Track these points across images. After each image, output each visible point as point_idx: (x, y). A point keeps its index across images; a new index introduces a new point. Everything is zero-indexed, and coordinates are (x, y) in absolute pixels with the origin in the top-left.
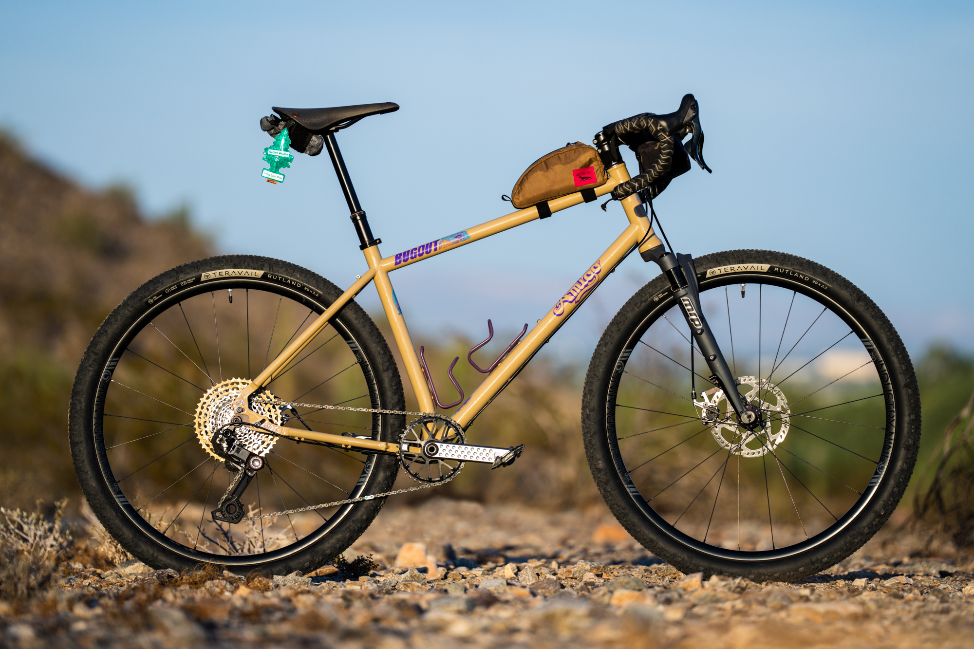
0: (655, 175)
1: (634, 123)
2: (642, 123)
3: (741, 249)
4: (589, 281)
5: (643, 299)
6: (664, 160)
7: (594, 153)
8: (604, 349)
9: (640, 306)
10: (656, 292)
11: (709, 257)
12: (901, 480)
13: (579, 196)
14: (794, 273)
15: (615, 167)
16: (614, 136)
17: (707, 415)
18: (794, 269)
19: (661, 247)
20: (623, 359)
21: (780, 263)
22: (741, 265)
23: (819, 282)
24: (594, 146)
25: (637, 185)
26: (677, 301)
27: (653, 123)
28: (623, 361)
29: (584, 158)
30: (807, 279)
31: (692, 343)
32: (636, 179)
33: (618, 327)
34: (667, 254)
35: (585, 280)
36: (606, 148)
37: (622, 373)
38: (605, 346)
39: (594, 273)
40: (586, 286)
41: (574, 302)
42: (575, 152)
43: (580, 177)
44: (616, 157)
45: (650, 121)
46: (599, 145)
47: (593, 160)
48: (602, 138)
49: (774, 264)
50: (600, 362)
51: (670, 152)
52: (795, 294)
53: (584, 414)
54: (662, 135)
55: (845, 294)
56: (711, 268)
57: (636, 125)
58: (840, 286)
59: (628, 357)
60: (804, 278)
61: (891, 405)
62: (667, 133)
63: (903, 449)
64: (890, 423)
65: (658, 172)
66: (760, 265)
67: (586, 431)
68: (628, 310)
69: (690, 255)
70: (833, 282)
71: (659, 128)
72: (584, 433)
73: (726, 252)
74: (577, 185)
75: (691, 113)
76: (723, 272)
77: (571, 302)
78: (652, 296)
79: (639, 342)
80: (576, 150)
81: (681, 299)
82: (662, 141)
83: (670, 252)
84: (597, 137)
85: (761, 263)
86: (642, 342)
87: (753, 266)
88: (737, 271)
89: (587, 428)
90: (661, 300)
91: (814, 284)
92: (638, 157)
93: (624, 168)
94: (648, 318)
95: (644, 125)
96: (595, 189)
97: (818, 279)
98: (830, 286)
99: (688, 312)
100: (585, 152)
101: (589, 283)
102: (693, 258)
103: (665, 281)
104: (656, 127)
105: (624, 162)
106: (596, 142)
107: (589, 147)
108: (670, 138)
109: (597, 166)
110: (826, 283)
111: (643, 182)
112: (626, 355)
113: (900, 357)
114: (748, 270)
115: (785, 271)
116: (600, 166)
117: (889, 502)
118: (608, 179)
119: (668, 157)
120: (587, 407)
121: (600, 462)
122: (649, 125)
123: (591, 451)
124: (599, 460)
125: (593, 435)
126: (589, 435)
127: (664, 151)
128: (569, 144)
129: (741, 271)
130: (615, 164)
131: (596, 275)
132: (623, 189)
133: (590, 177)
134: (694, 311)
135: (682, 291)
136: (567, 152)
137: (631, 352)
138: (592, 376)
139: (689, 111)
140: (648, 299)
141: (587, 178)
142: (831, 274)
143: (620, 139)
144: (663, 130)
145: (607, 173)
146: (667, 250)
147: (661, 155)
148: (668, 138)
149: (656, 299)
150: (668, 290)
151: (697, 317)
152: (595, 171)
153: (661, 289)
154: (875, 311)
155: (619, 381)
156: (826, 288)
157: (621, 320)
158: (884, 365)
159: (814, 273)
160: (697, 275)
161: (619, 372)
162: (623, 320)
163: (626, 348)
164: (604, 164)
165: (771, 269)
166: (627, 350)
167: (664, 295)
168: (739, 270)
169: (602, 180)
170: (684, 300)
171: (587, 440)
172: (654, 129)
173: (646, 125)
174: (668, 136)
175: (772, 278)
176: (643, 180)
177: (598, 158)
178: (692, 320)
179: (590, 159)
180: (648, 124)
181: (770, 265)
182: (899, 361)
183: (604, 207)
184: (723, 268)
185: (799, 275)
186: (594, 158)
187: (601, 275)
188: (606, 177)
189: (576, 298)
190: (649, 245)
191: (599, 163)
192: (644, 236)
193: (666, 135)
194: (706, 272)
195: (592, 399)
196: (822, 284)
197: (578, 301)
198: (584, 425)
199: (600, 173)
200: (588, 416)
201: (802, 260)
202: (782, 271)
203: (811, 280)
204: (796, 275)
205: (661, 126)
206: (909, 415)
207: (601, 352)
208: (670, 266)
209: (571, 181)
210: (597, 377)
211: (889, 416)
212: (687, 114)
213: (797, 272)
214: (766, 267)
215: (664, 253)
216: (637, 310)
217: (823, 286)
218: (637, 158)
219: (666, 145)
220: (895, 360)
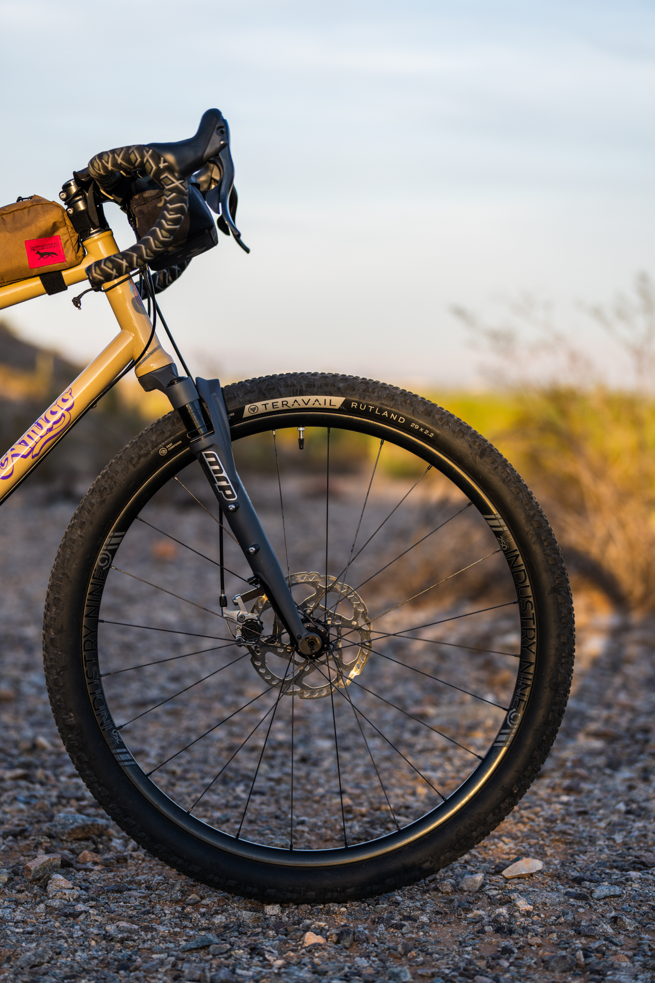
0: (156, 247)
1: (119, 156)
2: (132, 157)
3: (299, 372)
4: (55, 423)
5: (142, 452)
6: (171, 220)
7: (61, 214)
8: (79, 533)
9: (137, 463)
10: (163, 441)
11: (248, 385)
12: (544, 738)
13: (36, 284)
14: (381, 411)
15: (96, 237)
16: (92, 185)
17: (243, 634)
18: (382, 404)
19: (171, 367)
20: (110, 548)
21: (360, 396)
22: (299, 399)
23: (421, 426)
24: (62, 203)
25: (124, 263)
26: (195, 456)
27: (152, 156)
28: (109, 551)
29: (45, 222)
30: (402, 420)
31: (221, 522)
32: (125, 255)
33: (101, 496)
34: (181, 379)
35: (48, 421)
36: (81, 206)
37: (108, 569)
38: (81, 528)
39: (62, 409)
40: (50, 430)
41: (30, 456)
42: (29, 211)
43: (38, 252)
44: (96, 220)
45: (148, 152)
46: (70, 201)
47: (58, 224)
48: (74, 189)
49: (351, 395)
50: (72, 553)
51: (182, 207)
52: (382, 443)
53: (46, 637)
54: (167, 177)
55: (461, 444)
56: (251, 403)
57: (123, 159)
58: (454, 432)
59: (119, 544)
60: (398, 418)
61: (530, 619)
62: (176, 175)
63: (549, 689)
64: (527, 647)
65: (162, 242)
66: (328, 398)
67: (49, 664)
68: (118, 469)
69: (216, 382)
70: (442, 425)
71: (162, 165)
72: (47, 667)
73: (274, 376)
74: (32, 265)
75: (216, 141)
76: (270, 408)
77: (24, 457)
78: (156, 446)
79: (136, 520)
80: (31, 208)
81: (203, 453)
82: (167, 187)
83: (187, 376)
84: (66, 187)
85: (331, 394)
86: (141, 520)
87: (317, 400)
88: (292, 407)
89: (51, 659)
90: (171, 454)
91: (413, 428)
92: (132, 220)
93: (109, 239)
94: (150, 482)
95: (137, 159)
96: (64, 273)
97: (420, 422)
98: (438, 432)
99: (215, 476)
100: (46, 212)
101: (55, 426)
102: (222, 385)
103: (178, 423)
104: (157, 163)
105: (111, 230)
106: (64, 196)
107: (54, 204)
108: (181, 184)
109: (66, 235)
110: (431, 427)
111: (135, 259)
112: (114, 541)
113: (545, 544)
114: (310, 405)
115: (368, 408)
116: (72, 235)
117: (526, 773)
118: (84, 256)
119: (179, 215)
120: (51, 626)
121: (72, 715)
122: (145, 160)
123: (57, 697)
124: (71, 711)
125: (61, 671)
126: (54, 671)
127: (171, 205)
128: (20, 199)
129: (299, 407)
130: (96, 232)
131: (66, 414)
132: (101, 270)
133: (54, 253)
134: (224, 474)
135: (204, 441)
136: (16, 211)
137: (123, 536)
138: (60, 576)
139: (213, 137)
140: (150, 452)
141: (49, 254)
142: (440, 413)
143: (102, 191)
144: (170, 169)
145: (83, 247)
146: (182, 373)
147: (165, 212)
148: (177, 183)
149: (163, 452)
150: (182, 437)
151: (228, 483)
152: (63, 242)
153: (170, 436)
154: (508, 472)
155: (104, 583)
156: (432, 435)
157: (106, 486)
158: (520, 558)
159: (413, 411)
160: (228, 413)
161: (104, 569)
162: (109, 485)
163: (115, 531)
164: (77, 232)
165: (346, 404)
166: (116, 534)
167: (176, 445)
168: (296, 406)
169: (74, 258)
170: (208, 456)
171: (52, 678)
172: (154, 168)
173: (139, 160)
174: (178, 180)
175: (348, 418)
176: (135, 255)
177: (68, 222)
178: (223, 488)
179: (54, 224)
180: (142, 157)
181: (344, 398)
182: (544, 551)
183: (77, 302)
184: (270, 402)
185: (389, 414)
186: (60, 222)
187: (74, 412)
188: (80, 253)
189: (32, 449)
190: (152, 365)
191: (70, 230)
192: (143, 349)
193: (175, 177)
194: (243, 408)
195: (59, 613)
196: (425, 428)
197: (36, 455)
198: (47, 655)
199: (71, 247)
200: (52, 640)
201: (394, 391)
202: (363, 407)
203: (409, 422)
204: (386, 414)
205: (165, 161)
206: (559, 636)
207: (75, 537)
208: (185, 399)
209: (22, 259)
210: (68, 577)
211: (527, 636)
212: (211, 141)
213: (387, 410)
214: (338, 401)
215: (176, 378)
216: (132, 469)
217: (427, 432)
218: (130, 222)
219: (174, 194)
220: (536, 548)
